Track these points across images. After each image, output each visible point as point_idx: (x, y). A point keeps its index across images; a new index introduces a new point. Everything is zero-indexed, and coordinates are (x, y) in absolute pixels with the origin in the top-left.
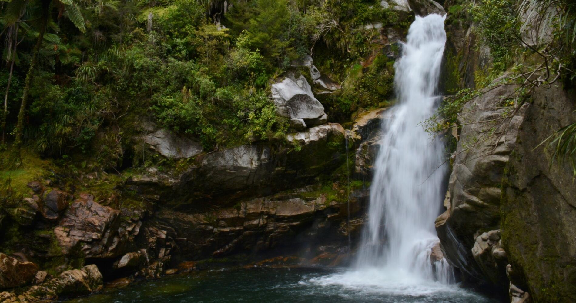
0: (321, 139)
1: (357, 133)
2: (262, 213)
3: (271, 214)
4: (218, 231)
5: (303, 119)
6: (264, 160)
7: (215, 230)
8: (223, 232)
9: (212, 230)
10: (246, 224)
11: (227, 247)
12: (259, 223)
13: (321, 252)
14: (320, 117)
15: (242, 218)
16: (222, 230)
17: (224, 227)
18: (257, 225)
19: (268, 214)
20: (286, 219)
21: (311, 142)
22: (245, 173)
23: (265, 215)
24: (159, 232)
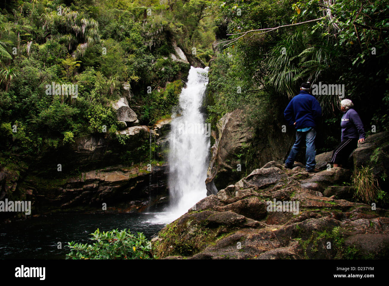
0: (136, 135)
1: (157, 132)
2: (96, 180)
3: (102, 181)
4: (66, 190)
5: (125, 121)
6: (99, 146)
7: (65, 190)
8: (70, 191)
9: (63, 190)
10: (85, 186)
11: (71, 202)
12: (93, 186)
13: (132, 204)
14: (135, 121)
15: (82, 182)
16: (69, 190)
17: (70, 188)
18: (92, 187)
19: (99, 180)
20: (111, 184)
21: (130, 136)
22: (87, 153)
23: (98, 181)
24: (27, 191)
